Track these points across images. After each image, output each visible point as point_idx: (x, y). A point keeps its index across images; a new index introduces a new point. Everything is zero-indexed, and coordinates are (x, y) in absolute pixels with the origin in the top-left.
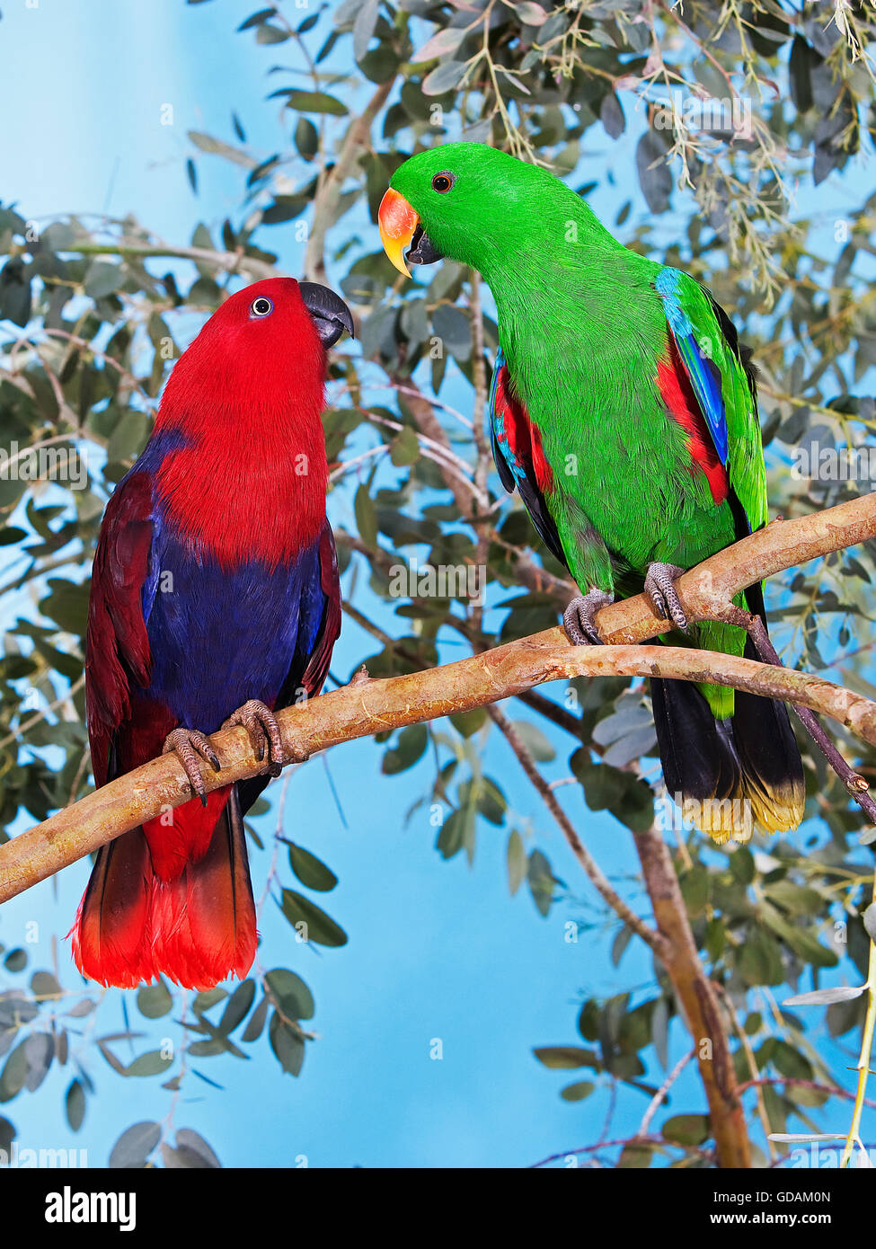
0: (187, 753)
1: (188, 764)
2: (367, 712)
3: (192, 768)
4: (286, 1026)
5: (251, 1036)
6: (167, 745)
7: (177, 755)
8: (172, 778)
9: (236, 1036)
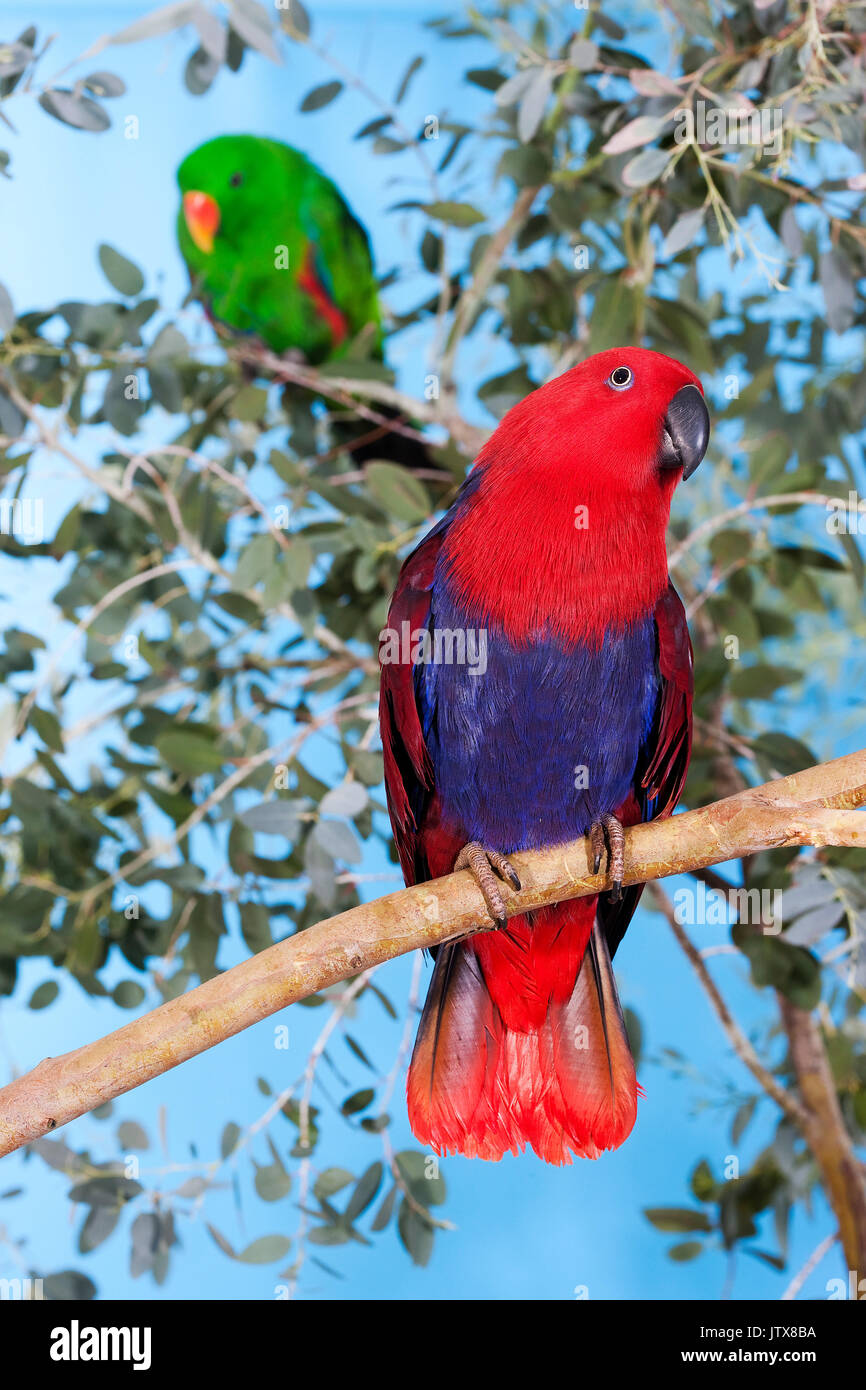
0: (483, 870)
1: (484, 884)
2: (570, 875)
3: (490, 889)
4: (417, 1215)
5: (380, 1225)
6: (460, 862)
7: (472, 873)
8: (340, 950)
9: (363, 1224)
